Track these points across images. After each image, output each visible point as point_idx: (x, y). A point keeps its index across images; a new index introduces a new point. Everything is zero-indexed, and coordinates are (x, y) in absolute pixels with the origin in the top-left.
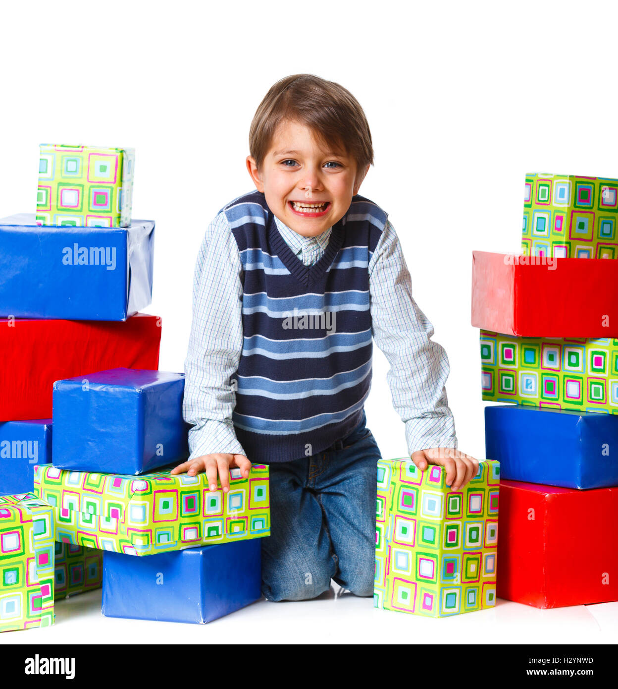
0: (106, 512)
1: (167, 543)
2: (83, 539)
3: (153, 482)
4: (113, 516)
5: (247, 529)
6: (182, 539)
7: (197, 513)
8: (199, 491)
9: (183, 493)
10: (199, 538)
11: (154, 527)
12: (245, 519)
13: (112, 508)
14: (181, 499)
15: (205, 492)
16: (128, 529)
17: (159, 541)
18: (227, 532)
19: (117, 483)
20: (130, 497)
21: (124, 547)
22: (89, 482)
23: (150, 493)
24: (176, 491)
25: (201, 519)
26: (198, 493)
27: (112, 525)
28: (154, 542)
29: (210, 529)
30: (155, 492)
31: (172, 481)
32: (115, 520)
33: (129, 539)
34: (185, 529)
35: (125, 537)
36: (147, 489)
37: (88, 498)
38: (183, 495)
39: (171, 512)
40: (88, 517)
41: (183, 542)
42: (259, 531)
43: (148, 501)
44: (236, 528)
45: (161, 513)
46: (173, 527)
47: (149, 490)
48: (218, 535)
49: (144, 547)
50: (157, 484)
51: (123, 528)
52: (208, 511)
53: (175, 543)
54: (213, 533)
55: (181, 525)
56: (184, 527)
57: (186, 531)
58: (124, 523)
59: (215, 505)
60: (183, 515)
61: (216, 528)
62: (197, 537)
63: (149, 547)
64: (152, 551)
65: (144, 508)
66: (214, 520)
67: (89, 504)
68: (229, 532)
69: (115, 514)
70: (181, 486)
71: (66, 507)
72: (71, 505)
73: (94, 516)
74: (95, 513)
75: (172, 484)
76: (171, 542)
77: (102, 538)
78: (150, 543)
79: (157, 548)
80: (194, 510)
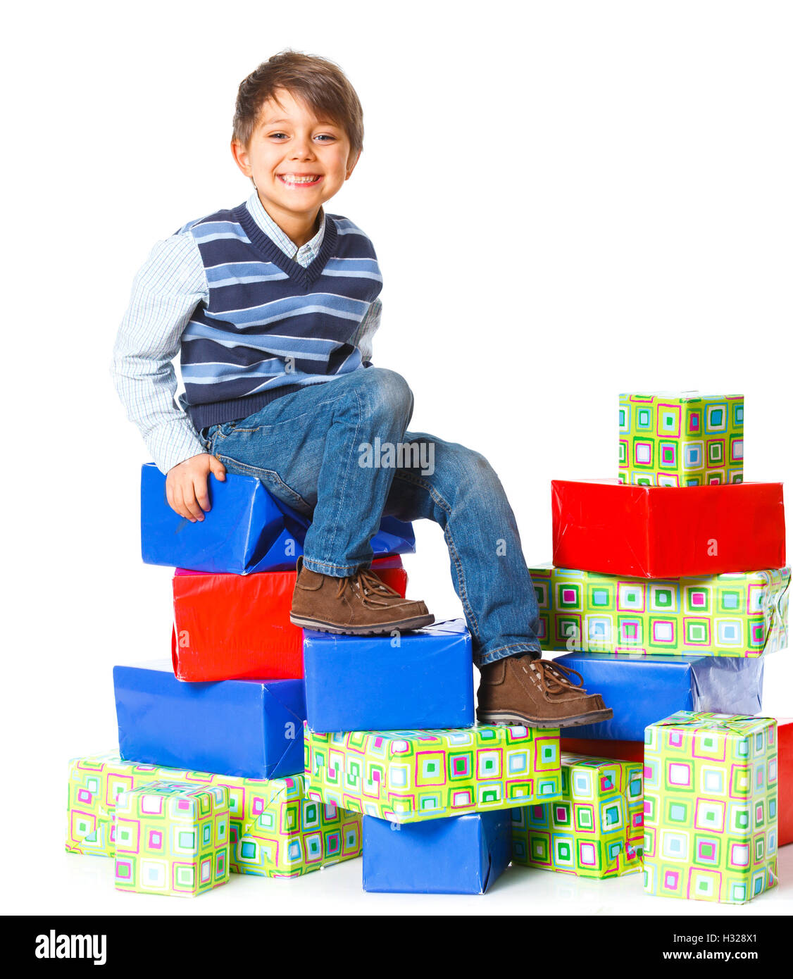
0: (369, 775)
1: (433, 809)
2: (348, 802)
3: (415, 742)
4: (375, 779)
5: (532, 793)
6: (452, 805)
7: (470, 776)
8: (472, 752)
9: (450, 754)
10: (472, 803)
11: (416, 791)
12: (530, 783)
13: (374, 770)
15: (479, 753)
16: (389, 793)
17: (423, 807)
18: (507, 796)
19: (378, 743)
20: (390, 759)
21: (386, 813)
22: (353, 740)
23: (412, 754)
24: (444, 752)
25: (473, 782)
26: (470, 754)
27: (373, 789)
28: (417, 808)
29: (485, 794)
30: (418, 754)
31: (438, 741)
32: (376, 783)
33: (390, 804)
34: (455, 794)
35: (386, 803)
36: (407, 750)
37: (353, 758)
38: (451, 757)
39: (438, 776)
40: (352, 779)
41: (452, 808)
42: (548, 795)
43: (409, 764)
44: (519, 792)
45: (425, 777)
46: (440, 792)
47: (409, 752)
48: (495, 799)
49: (406, 813)
50: (419, 745)
51: (384, 793)
52: (483, 773)
53: (443, 809)
54: (490, 798)
55: (450, 789)
56: (453, 792)
57: (457, 796)
58: (385, 787)
59: (491, 767)
60: (452, 778)
61: (494, 793)
62: (470, 802)
63: (412, 813)
64: (416, 818)
65: (405, 771)
66: (491, 783)
67: (353, 764)
68: (509, 796)
69: (376, 777)
70: (449, 746)
71: (333, 767)
72: (337, 765)
73: (357, 778)
74: (358, 775)
75: (438, 744)
76: (438, 808)
77: (366, 802)
78: (412, 810)
79: (421, 815)
80: (464, 772)
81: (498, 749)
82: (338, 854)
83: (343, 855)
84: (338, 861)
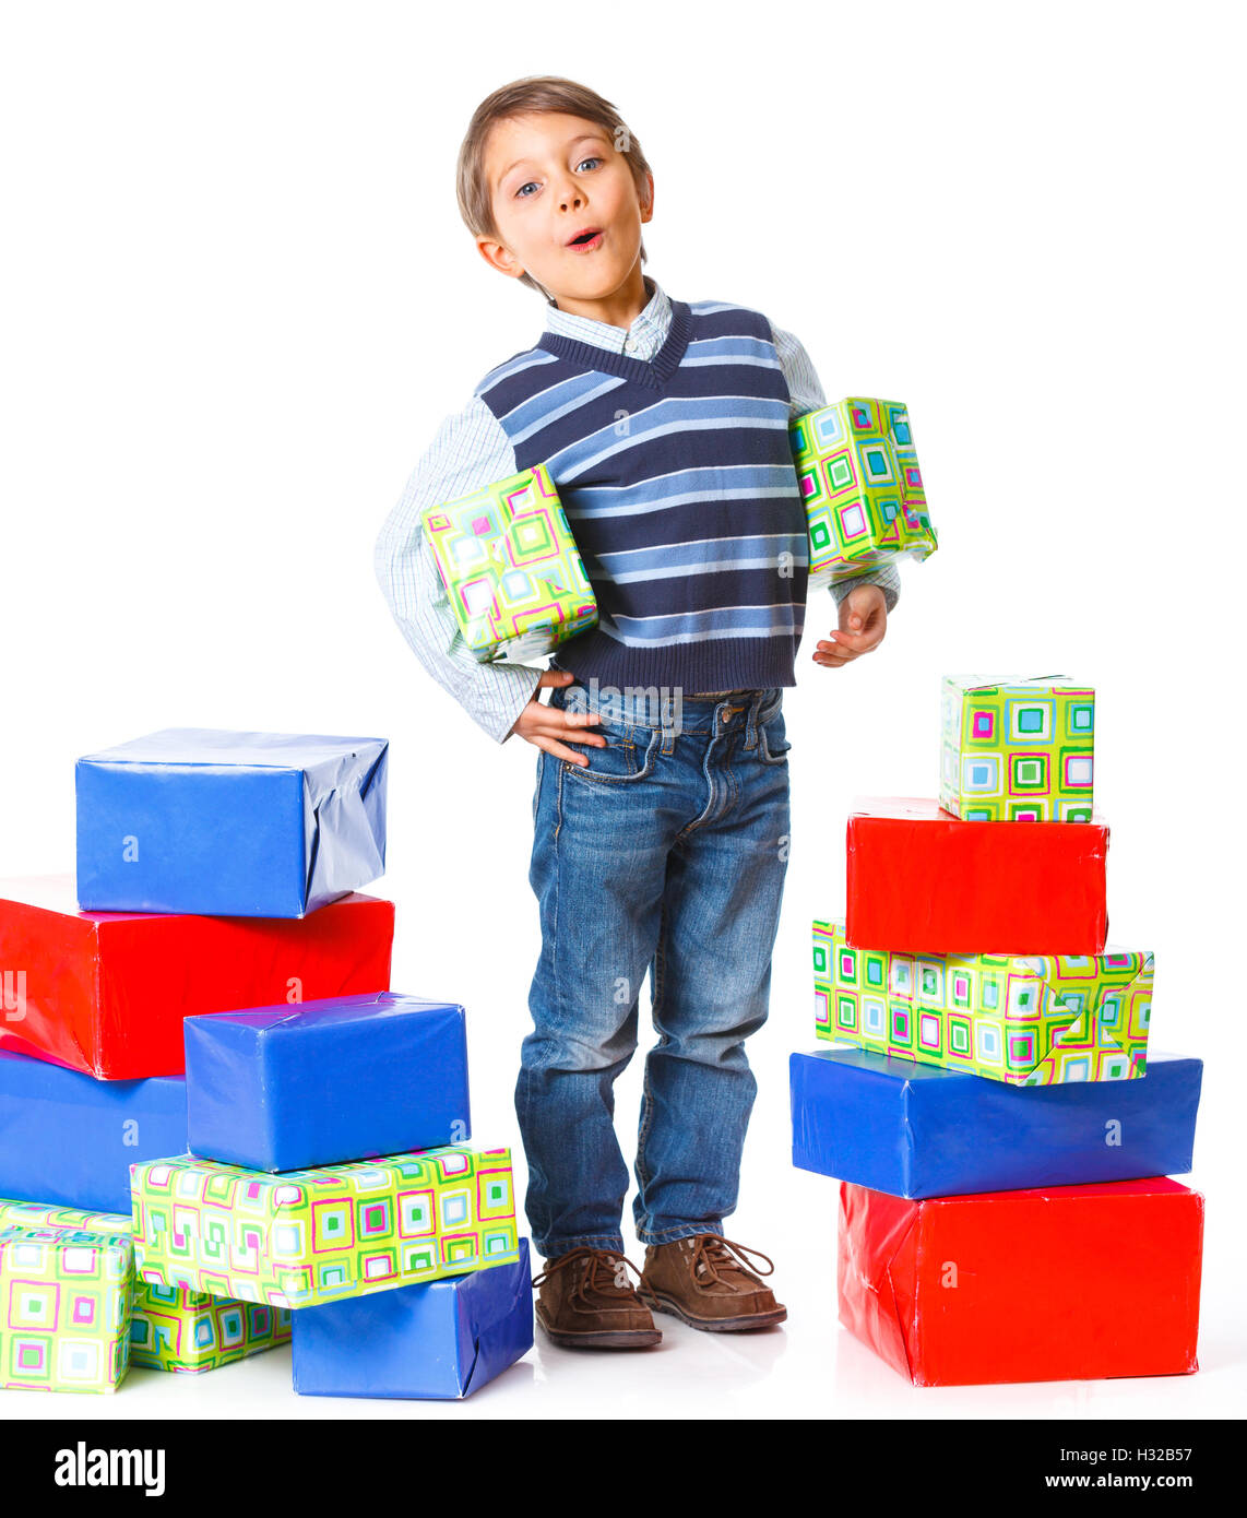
0: (240, 1240)
1: (339, 1284)
2: (208, 1282)
3: (310, 1188)
4: (250, 1245)
5: (477, 1253)
6: (364, 1276)
7: (389, 1233)
8: (390, 1197)
9: (361, 1202)
10: (393, 1272)
11: (314, 1260)
12: (474, 1238)
13: (247, 1232)
14: (358, 1211)
15: (401, 1198)
16: (275, 1265)
17: (325, 1283)
18: (444, 1260)
19: (254, 1191)
20: (275, 1214)
21: (270, 1294)
22: (213, 1190)
23: (306, 1206)
24: (350, 1200)
25: (395, 1241)
26: (388, 1200)
27: (248, 1260)
28: (316, 1285)
29: (414, 1258)
30: (314, 1204)
31: (342, 1184)
32: (253, 1250)
33: (275, 1281)
34: (367, 1260)
35: (270, 1279)
36: (299, 1200)
37: (211, 1215)
38: (361, 1206)
39: (343, 1235)
40: (213, 1247)
41: (366, 1281)
42: (499, 1255)
43: (302, 1220)
44: (459, 1252)
45: (326, 1238)
46: (347, 1258)
47: (303, 1202)
48: (429, 1266)
49: (301, 1293)
50: (316, 1191)
51: (266, 1264)
52: (408, 1227)
53: (353, 1284)
54: (421, 1263)
55: (360, 1254)
56: (364, 1257)
57: (370, 1263)
58: (266, 1255)
59: (420, 1218)
60: (362, 1238)
61: (426, 1256)
62: (390, 1271)
63: (309, 1293)
64: (315, 1299)
65: (296, 1230)
66: (421, 1242)
67: (213, 1226)
68: (447, 1260)
69: (253, 1241)
70: (358, 1191)
71: (180, 1231)
72: (187, 1228)
73: (221, 1245)
74: (223, 1241)
75: (342, 1188)
76: (347, 1283)
77: (236, 1280)
78: (310, 1287)
79: (321, 1294)
80: (382, 1228)
81: (427, 1191)
82: (268, 1336)
83: (276, 1337)
84: (268, 1346)
